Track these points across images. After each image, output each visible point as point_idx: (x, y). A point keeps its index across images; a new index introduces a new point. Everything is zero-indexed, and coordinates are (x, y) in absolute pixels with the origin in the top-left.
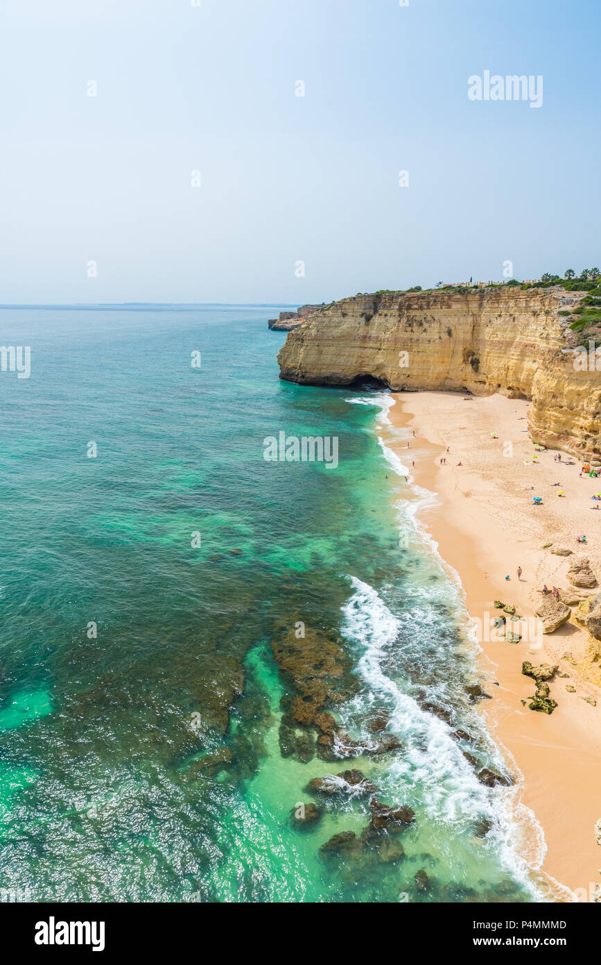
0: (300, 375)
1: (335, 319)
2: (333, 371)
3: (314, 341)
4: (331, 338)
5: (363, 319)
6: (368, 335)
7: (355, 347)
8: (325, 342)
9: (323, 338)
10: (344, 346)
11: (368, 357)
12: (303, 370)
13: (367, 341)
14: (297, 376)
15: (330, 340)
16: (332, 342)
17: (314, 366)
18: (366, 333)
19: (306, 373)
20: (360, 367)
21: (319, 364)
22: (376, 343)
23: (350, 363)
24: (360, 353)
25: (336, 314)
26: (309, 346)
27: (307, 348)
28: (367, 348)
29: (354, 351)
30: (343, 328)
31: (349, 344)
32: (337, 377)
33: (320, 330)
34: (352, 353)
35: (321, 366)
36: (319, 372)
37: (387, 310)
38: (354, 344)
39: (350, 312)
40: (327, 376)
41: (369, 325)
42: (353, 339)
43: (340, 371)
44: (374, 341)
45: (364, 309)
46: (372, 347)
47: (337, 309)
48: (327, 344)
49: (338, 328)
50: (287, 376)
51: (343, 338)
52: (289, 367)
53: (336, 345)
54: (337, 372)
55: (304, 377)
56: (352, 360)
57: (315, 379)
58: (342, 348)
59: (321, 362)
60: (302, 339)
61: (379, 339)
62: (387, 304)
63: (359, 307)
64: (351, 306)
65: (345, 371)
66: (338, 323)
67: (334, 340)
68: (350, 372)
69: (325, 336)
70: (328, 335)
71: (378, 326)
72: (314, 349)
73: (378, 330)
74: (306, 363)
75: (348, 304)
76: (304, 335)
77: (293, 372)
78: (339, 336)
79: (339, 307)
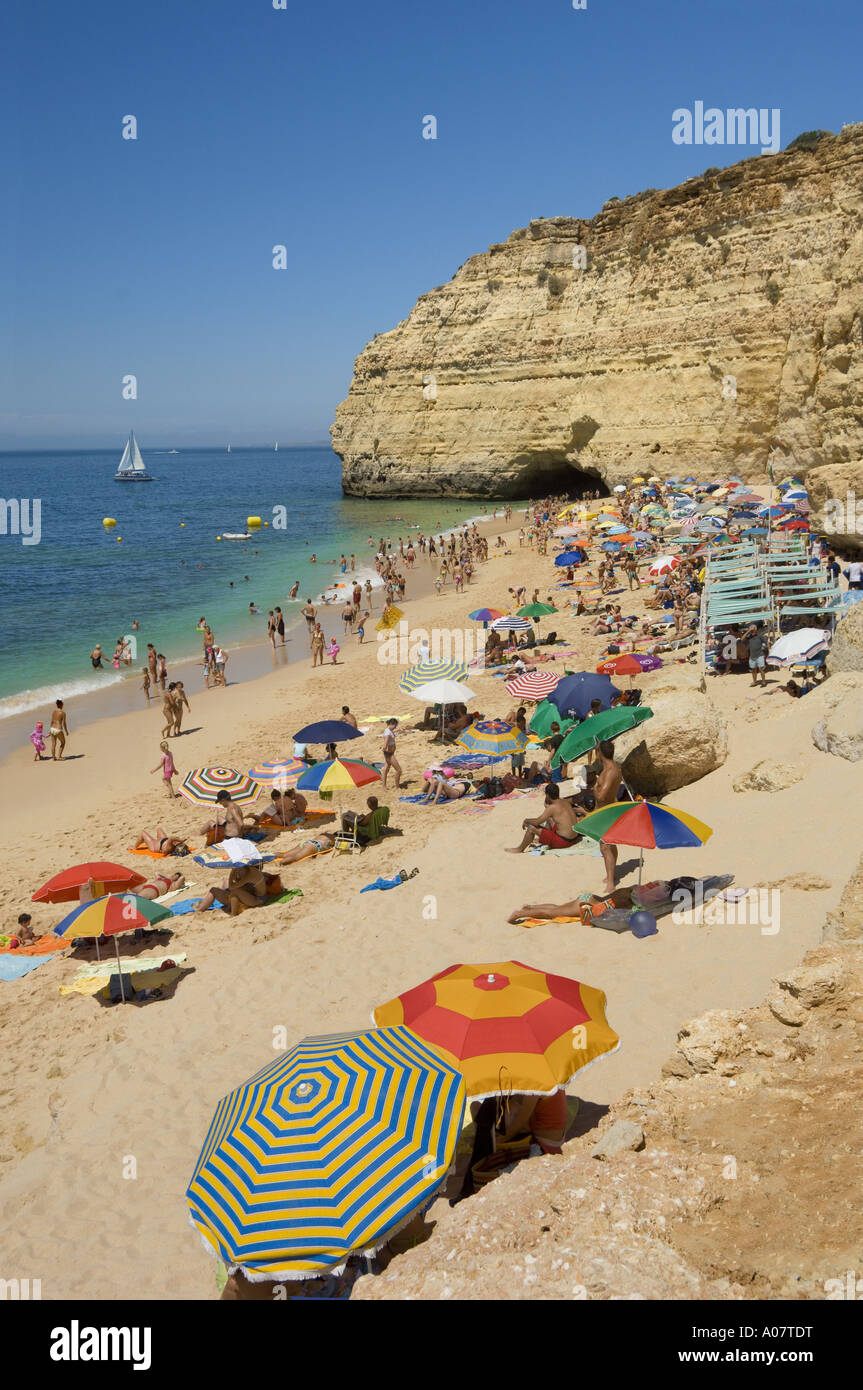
0: (376, 475)
1: (470, 302)
2: (467, 458)
3: (411, 372)
4: (459, 358)
5: (545, 291)
6: (556, 338)
7: (521, 379)
8: (444, 373)
9: (437, 361)
10: (492, 379)
11: (554, 404)
12: (384, 460)
13: (554, 357)
14: (369, 478)
15: (456, 364)
16: (460, 372)
17: (412, 445)
18: (551, 333)
19: (389, 466)
20: (536, 438)
21: (425, 440)
22: (575, 359)
23: (509, 429)
24: (534, 394)
25: (473, 286)
26: (397, 388)
27: (394, 392)
28: (552, 376)
29: (519, 391)
30: (490, 325)
31: (507, 372)
32: (475, 476)
33: (429, 338)
34: (515, 398)
35: (432, 445)
36: (426, 462)
37: (605, 253)
38: (519, 368)
39: (509, 276)
40: (447, 473)
41: (559, 308)
42: (517, 354)
43: (481, 456)
44: (570, 353)
45: (549, 265)
46: (566, 371)
47: (476, 273)
48: (450, 376)
49: (475, 326)
50: (352, 484)
51: (489, 356)
52: (356, 457)
53: (472, 379)
54: (475, 461)
55: (384, 479)
56: (515, 418)
57: (413, 485)
58: (490, 388)
59: (432, 434)
60: (383, 369)
61: (583, 343)
62: (608, 235)
63: (534, 259)
64: (514, 258)
65: (495, 454)
66: (476, 312)
67: (466, 363)
68: (510, 458)
69: (443, 352)
70: (450, 351)
71: (582, 305)
72: (410, 393)
73: (581, 316)
74: (389, 438)
75: (505, 252)
76: (387, 356)
77: (364, 468)
78: (479, 349)
79: (480, 267)
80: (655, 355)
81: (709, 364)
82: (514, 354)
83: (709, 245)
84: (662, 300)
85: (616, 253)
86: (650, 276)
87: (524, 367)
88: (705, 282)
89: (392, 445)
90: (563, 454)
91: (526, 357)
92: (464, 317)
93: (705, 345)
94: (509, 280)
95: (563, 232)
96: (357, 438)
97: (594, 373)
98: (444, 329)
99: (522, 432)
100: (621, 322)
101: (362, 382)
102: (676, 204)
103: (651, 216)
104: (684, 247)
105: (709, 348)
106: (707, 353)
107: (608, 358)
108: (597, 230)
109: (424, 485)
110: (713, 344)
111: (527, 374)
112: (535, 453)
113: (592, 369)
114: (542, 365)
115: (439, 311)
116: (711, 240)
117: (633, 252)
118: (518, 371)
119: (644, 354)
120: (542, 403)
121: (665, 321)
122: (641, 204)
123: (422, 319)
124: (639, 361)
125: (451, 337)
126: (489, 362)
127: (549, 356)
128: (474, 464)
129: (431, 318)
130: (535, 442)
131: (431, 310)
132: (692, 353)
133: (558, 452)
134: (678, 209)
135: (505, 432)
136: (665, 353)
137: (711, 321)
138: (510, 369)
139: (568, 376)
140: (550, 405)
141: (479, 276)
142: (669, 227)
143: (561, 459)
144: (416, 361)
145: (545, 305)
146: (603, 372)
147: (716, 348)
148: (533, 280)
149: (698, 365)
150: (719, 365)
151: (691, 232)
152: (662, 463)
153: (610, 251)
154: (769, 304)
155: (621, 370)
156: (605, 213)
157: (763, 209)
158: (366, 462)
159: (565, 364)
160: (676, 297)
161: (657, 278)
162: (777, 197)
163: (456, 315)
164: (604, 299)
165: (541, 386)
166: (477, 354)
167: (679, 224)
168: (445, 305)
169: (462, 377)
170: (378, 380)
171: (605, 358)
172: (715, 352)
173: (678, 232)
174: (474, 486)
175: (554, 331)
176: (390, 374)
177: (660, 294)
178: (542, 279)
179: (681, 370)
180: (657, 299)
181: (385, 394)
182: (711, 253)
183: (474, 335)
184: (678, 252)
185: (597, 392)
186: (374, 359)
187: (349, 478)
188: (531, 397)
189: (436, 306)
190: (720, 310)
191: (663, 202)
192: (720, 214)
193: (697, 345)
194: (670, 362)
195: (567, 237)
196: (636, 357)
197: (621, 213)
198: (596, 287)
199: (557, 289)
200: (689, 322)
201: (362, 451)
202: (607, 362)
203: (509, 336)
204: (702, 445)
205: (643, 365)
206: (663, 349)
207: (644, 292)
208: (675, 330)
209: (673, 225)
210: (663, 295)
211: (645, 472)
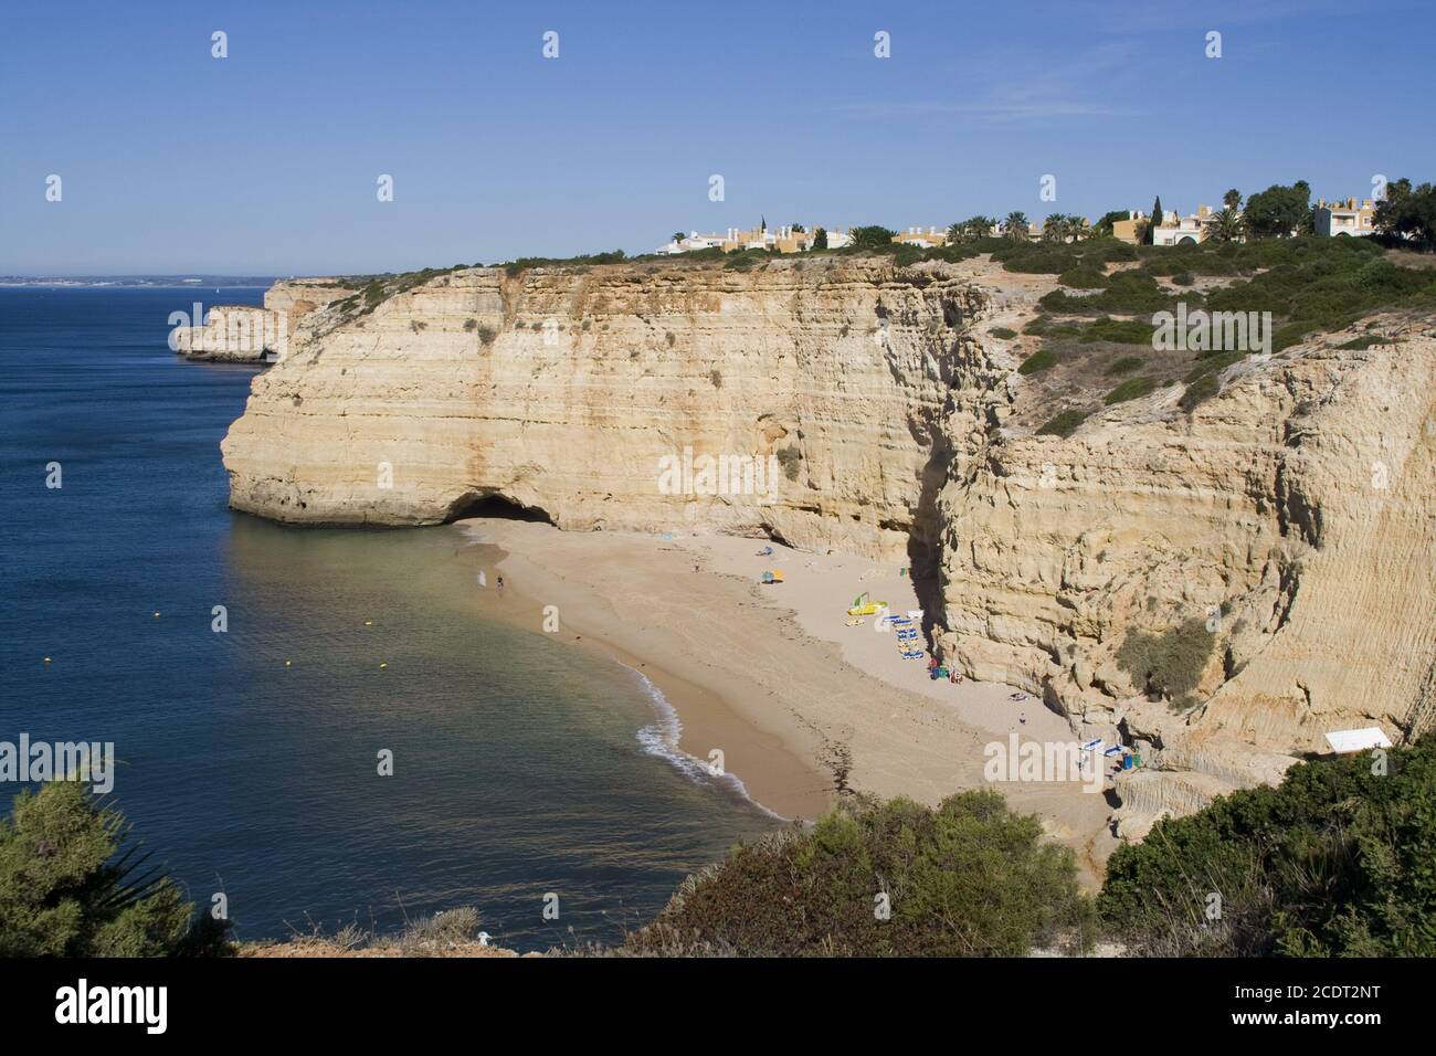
0: (294, 501)
1: (392, 339)
3: (332, 402)
4: (383, 392)
5: (474, 335)
6: (490, 382)
7: (452, 417)
8: (366, 404)
9: (358, 392)
10: (419, 413)
12: (304, 487)
13: (489, 400)
14: (282, 502)
15: (379, 396)
16: (384, 405)
17: (335, 473)
18: (483, 377)
19: (310, 492)
21: (347, 469)
22: (513, 405)
23: (439, 463)
24: (468, 432)
25: (394, 324)
26: (318, 416)
27: (313, 420)
28: (487, 418)
29: (451, 428)
30: (417, 364)
31: (434, 408)
34: (446, 434)
35: (355, 473)
36: (348, 489)
37: (540, 313)
38: (450, 407)
39: (435, 319)
40: (372, 500)
41: (490, 355)
42: (448, 394)
43: (411, 487)
44: (506, 399)
45: (474, 312)
46: (504, 415)
47: (396, 311)
48: (372, 408)
49: (399, 363)
51: (417, 392)
52: (258, 478)
53: (397, 412)
54: (403, 491)
55: (305, 507)
57: (338, 510)
58: (416, 421)
59: (354, 463)
60: (296, 396)
61: (523, 393)
63: (459, 306)
64: (438, 303)
65: (424, 485)
66: (400, 349)
67: (390, 397)
68: (440, 490)
69: (365, 384)
70: (372, 383)
71: (517, 357)
72: (329, 422)
73: (515, 366)
74: (309, 464)
75: (429, 295)
76: (301, 383)
77: (273, 491)
78: (405, 386)
79: (402, 306)
81: (659, 430)
82: (443, 393)
83: (653, 328)
84: (606, 367)
85: (553, 317)
86: (593, 344)
87: (455, 407)
88: (651, 360)
89: (312, 472)
90: (499, 490)
91: (457, 398)
92: (387, 352)
93: (653, 413)
94: (434, 323)
95: (487, 283)
96: (258, 458)
97: (537, 422)
98: (366, 362)
99: (455, 467)
100: (565, 381)
103: (590, 292)
104: (626, 324)
105: (659, 416)
106: (656, 421)
110: (663, 414)
111: (456, 413)
113: (535, 417)
114: (475, 407)
115: (360, 345)
117: (572, 319)
118: (448, 409)
121: (610, 386)
122: (576, 277)
123: (341, 350)
125: (373, 371)
126: (416, 397)
127: (483, 399)
128: (401, 493)
129: (352, 350)
131: (351, 344)
132: (639, 417)
133: (493, 488)
134: (620, 291)
135: (435, 466)
136: (613, 415)
137: (659, 395)
138: (438, 406)
139: (506, 419)
140: (486, 445)
141: (402, 314)
142: (611, 306)
144: (337, 392)
145: (476, 350)
146: (546, 422)
147: (665, 418)
148: (460, 325)
149: (646, 428)
150: (668, 432)
151: (633, 313)
152: (613, 509)
153: (546, 313)
154: (714, 388)
155: (565, 423)
156: (538, 277)
157: (706, 310)
158: (274, 486)
159: (501, 409)
160: (620, 367)
161: (602, 347)
162: (717, 303)
163: (376, 352)
164: (542, 355)
165: (476, 426)
166: (403, 389)
167: (622, 305)
168: (367, 340)
173: (619, 311)
175: (487, 376)
176: (306, 401)
177: (604, 362)
178: (470, 325)
179: (630, 431)
180: (602, 365)
181: (300, 420)
182: (654, 335)
183: (400, 371)
184: (620, 328)
185: (541, 438)
187: (246, 497)
188: (465, 435)
189: (357, 340)
190: (667, 386)
191: (603, 283)
192: (663, 305)
193: (645, 411)
194: (619, 423)
195: (489, 286)
197: (554, 279)
198: (532, 343)
199: (487, 336)
200: (637, 390)
201: (270, 473)
202: (551, 414)
205: (587, 422)
206: (610, 411)
207: (587, 357)
208: (622, 396)
209: (615, 304)
210: (607, 364)
211: (598, 517)
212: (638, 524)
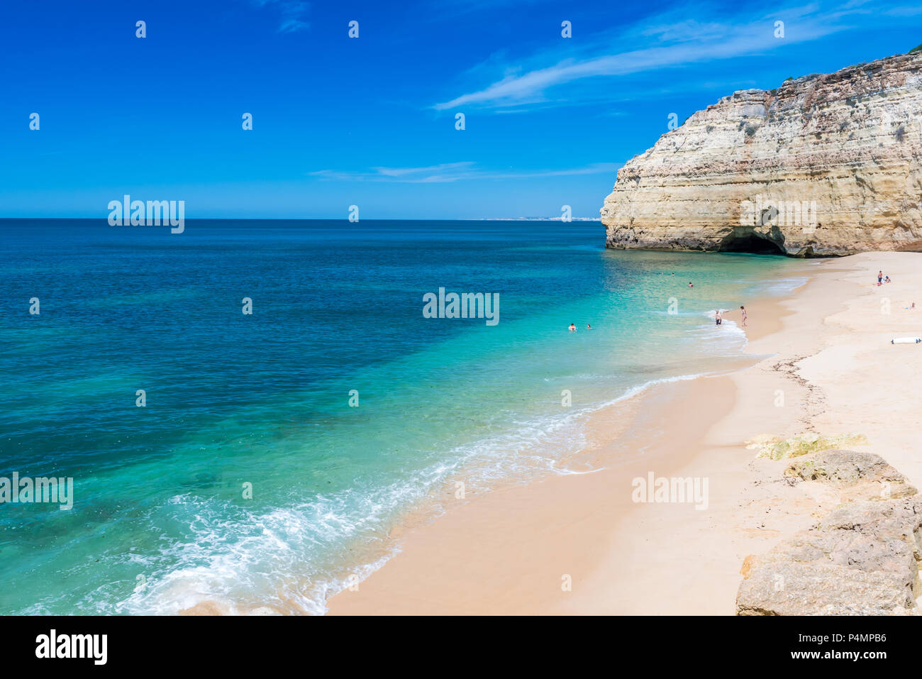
5: (743, 132)
6: (750, 160)
7: (726, 184)
8: (676, 179)
9: (672, 173)
10: (707, 183)
11: (749, 199)
12: (637, 230)
13: (749, 171)
14: (626, 240)
15: (684, 174)
16: (687, 179)
17: (655, 221)
18: (746, 157)
19: (640, 233)
20: (735, 218)
21: (663, 219)
22: (763, 172)
23: (718, 213)
24: (735, 192)
25: (696, 129)
26: (648, 188)
27: (644, 190)
28: (746, 182)
29: (725, 191)
30: (707, 151)
31: (716, 179)
32: (695, 240)
33: (668, 159)
34: (722, 195)
35: (667, 221)
36: (663, 231)
37: (784, 110)
38: (725, 177)
39: (720, 123)
40: (677, 238)
41: (751, 142)
42: (724, 169)
43: (699, 229)
44: (759, 169)
45: (745, 117)
46: (757, 179)
47: (698, 121)
48: (680, 181)
49: (697, 152)
50: (613, 243)
51: (706, 170)
52: (617, 228)
53: (694, 183)
54: (695, 231)
55: (637, 241)
56: (721, 206)
57: (656, 244)
58: (705, 188)
59: (667, 215)
60: (638, 177)
61: (769, 163)
62: (786, 100)
63: (736, 114)
64: (723, 113)
65: (708, 227)
66: (698, 144)
67: (690, 174)
68: (717, 230)
69: (676, 167)
70: (681, 166)
71: (768, 141)
72: (654, 191)
73: (766, 147)
74: (641, 216)
75: (718, 109)
76: (640, 169)
77: (623, 234)
78: (699, 166)
79: (700, 118)
80: (818, 171)
81: (856, 177)
82: (722, 169)
83: (857, 107)
84: (824, 139)
85: (791, 111)
86: (815, 125)
87: (728, 177)
88: (854, 128)
89: (643, 221)
90: (753, 228)
91: (730, 171)
92: (690, 147)
93: (854, 165)
94: (719, 126)
95: (755, 98)
96: (618, 216)
97: (776, 181)
98: (677, 154)
99: (726, 215)
100: (795, 151)
101: (623, 184)
102: (834, 82)
103: (816, 90)
104: (839, 108)
105: (857, 167)
106: (854, 171)
107: (786, 172)
108: (779, 97)
109: (662, 244)
110: (859, 165)
111: (729, 181)
112: (734, 227)
113: (775, 178)
114: (740, 176)
115: (674, 144)
116: (857, 104)
117: (803, 111)
118: (724, 179)
119: (810, 170)
120: (741, 198)
121: (825, 151)
122: (809, 82)
123: (664, 148)
124: (807, 174)
125: (681, 159)
126: (705, 173)
127: (745, 170)
128: (694, 233)
129: (670, 147)
130: (735, 221)
131: (669, 143)
132: (844, 170)
133: (748, 227)
134: (836, 85)
135: (714, 215)
136: (826, 170)
137: (858, 151)
138: (718, 177)
139: (758, 182)
140: (745, 199)
141: (701, 123)
142: (829, 96)
143: (751, 231)
144: (659, 173)
145: (743, 140)
146: (782, 180)
147: (861, 168)
148: (733, 126)
149: (848, 177)
150: (863, 177)
151: (844, 99)
152: (823, 235)
153: (788, 109)
154: (898, 142)
155: (794, 180)
156: (785, 87)
157: (895, 86)
158: (624, 230)
159: (756, 175)
160: (833, 137)
161: (821, 126)
162: (904, 79)
163: (684, 147)
164: (783, 137)
165: (740, 188)
166: (698, 169)
167: (837, 95)
168: (678, 140)
169: (688, 182)
170: (634, 183)
171: (783, 172)
172: (861, 170)
173: (835, 99)
174: (693, 246)
175: (749, 155)
176: (642, 179)
177: (823, 135)
178: (741, 125)
179: (837, 180)
180: (821, 138)
181: (638, 191)
182: (858, 112)
183: (697, 158)
184: (835, 111)
185: (778, 192)
186: (632, 171)
187: (612, 239)
188: (733, 195)
189: (673, 140)
190: (863, 145)
191: (825, 82)
192: (865, 88)
193: (848, 165)
194: (829, 175)
195: (756, 101)
196: (805, 172)
197: (795, 87)
198: (778, 131)
199: (751, 132)
200: (843, 152)
201: (622, 224)
202: (785, 175)
203: (719, 158)
204: (850, 225)
205: (809, 177)
206: (824, 167)
207: (811, 134)
208: (833, 156)
209: (832, 95)
210: (824, 136)
211: (811, 239)
212: (839, 243)
